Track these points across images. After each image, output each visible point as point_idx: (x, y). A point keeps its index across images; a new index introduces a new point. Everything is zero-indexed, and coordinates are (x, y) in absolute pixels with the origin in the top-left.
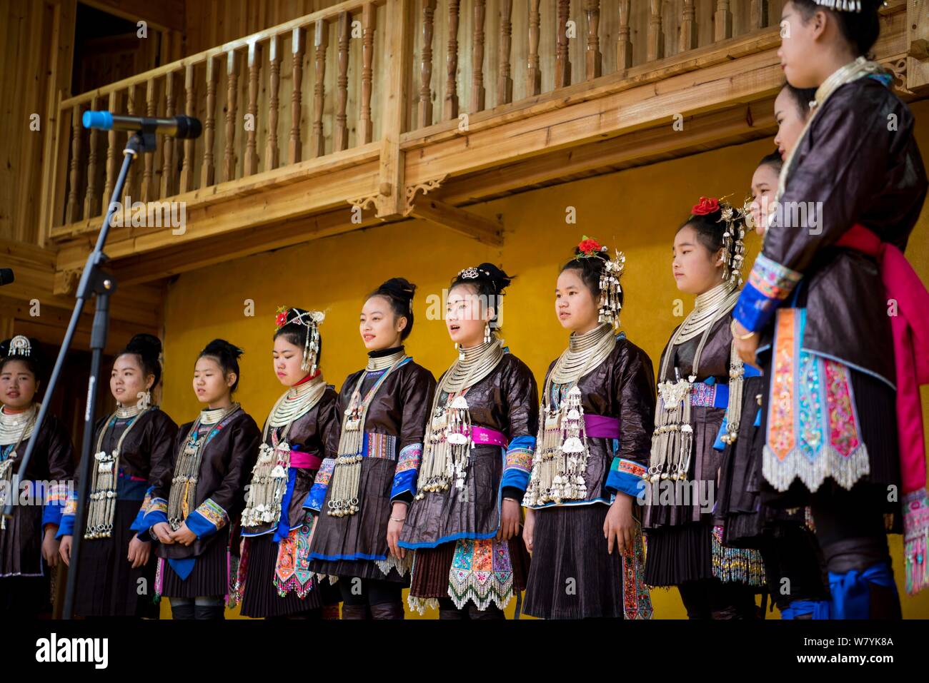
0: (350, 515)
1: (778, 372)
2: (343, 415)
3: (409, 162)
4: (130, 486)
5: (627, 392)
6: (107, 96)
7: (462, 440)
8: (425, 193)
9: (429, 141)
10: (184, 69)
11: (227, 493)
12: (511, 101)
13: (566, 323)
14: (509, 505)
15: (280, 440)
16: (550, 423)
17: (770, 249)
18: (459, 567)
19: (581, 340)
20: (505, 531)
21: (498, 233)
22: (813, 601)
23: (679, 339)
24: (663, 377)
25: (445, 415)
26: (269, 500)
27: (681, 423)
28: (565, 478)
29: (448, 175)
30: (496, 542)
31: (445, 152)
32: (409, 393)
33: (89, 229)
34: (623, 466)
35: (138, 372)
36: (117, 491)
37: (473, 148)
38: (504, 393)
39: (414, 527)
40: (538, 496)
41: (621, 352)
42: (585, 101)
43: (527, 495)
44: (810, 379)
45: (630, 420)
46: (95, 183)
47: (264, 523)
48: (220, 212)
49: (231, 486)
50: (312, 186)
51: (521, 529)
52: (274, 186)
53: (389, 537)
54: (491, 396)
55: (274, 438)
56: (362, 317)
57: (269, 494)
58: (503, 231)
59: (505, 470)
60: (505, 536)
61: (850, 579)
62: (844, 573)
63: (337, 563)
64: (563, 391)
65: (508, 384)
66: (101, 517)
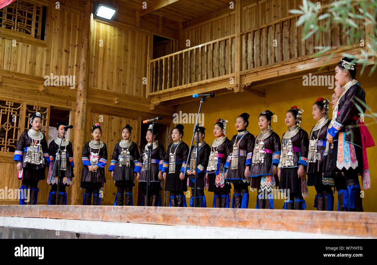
0: (236, 169)
1: (339, 145)
2: (233, 146)
3: (242, 78)
4: (178, 161)
5: (302, 141)
6: (163, 59)
7: (263, 152)
8: (247, 86)
9: (247, 73)
10: (182, 53)
11: (204, 163)
12: (268, 64)
13: (288, 124)
14: (274, 167)
15: (216, 150)
16: (284, 148)
17: (338, 120)
18: (263, 181)
19: (291, 129)
20: (274, 173)
21: (264, 94)
22: (344, 189)
23: (314, 130)
24: (310, 139)
25: (258, 146)
26: (214, 165)
27: (315, 150)
28: (288, 161)
29: (252, 82)
30: (271, 175)
31: (251, 76)
32: (249, 140)
33: (159, 94)
34: (302, 158)
35: (178, 133)
36: (175, 162)
37: (259, 75)
38: (273, 140)
39: (252, 172)
40: (282, 165)
41: (301, 132)
42: (287, 64)
43: (279, 165)
44: (346, 147)
45: (303, 148)
46: (160, 81)
47: (213, 170)
48: (193, 90)
49: (205, 161)
50: (217, 84)
51: (277, 173)
52: (207, 84)
53: (245, 174)
54: (270, 142)
55: (214, 150)
56: (236, 122)
57: (214, 164)
58: (265, 93)
59: (273, 159)
60: (274, 174)
61: (352, 187)
62: (350, 186)
63: (233, 180)
64: (287, 141)
65: (274, 139)
66: (172, 169)
